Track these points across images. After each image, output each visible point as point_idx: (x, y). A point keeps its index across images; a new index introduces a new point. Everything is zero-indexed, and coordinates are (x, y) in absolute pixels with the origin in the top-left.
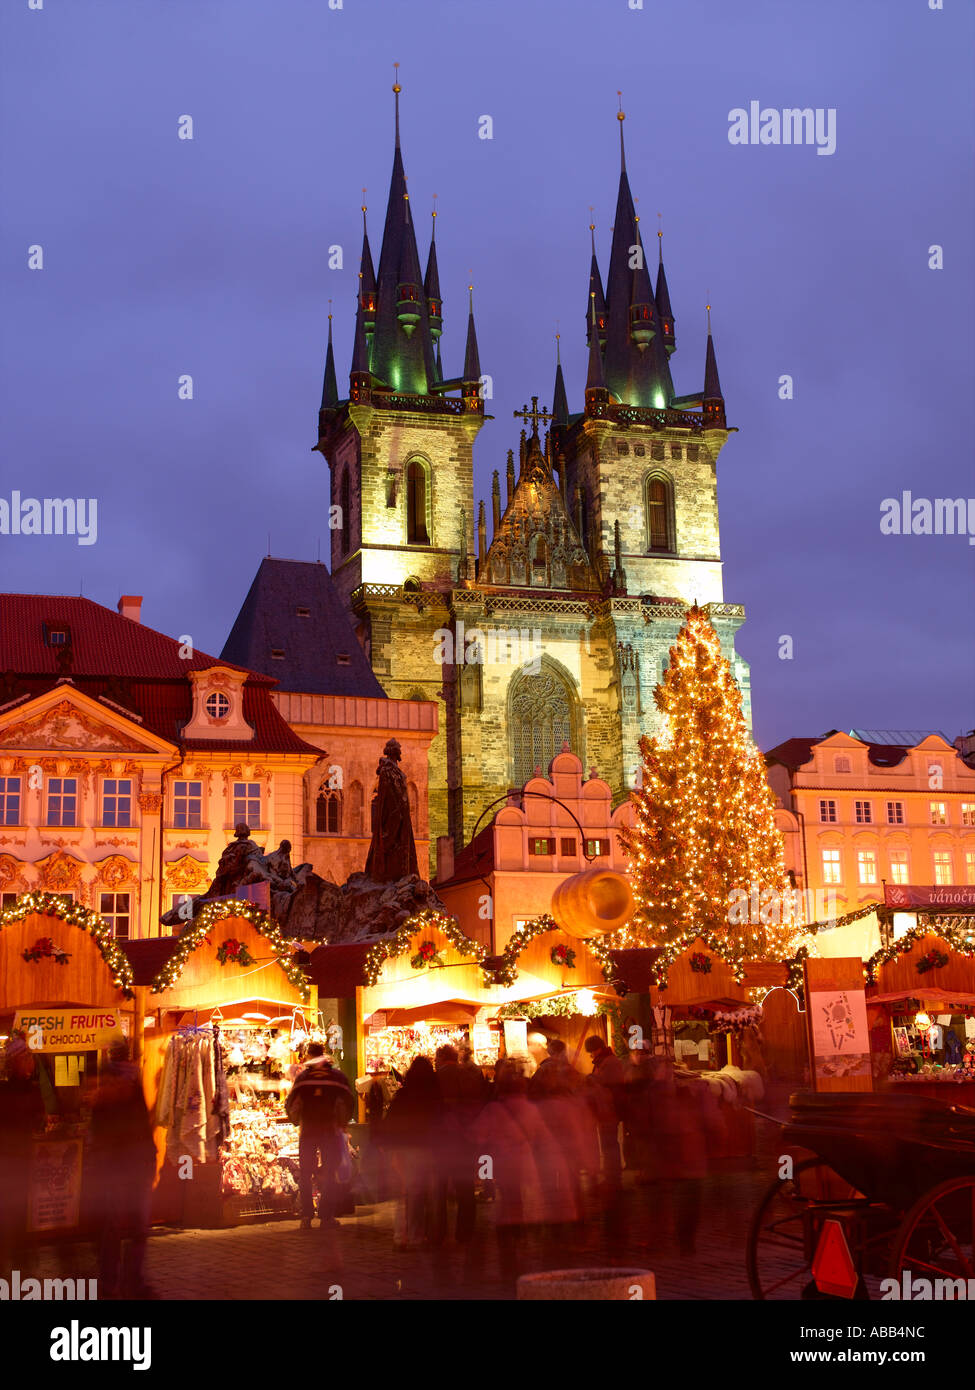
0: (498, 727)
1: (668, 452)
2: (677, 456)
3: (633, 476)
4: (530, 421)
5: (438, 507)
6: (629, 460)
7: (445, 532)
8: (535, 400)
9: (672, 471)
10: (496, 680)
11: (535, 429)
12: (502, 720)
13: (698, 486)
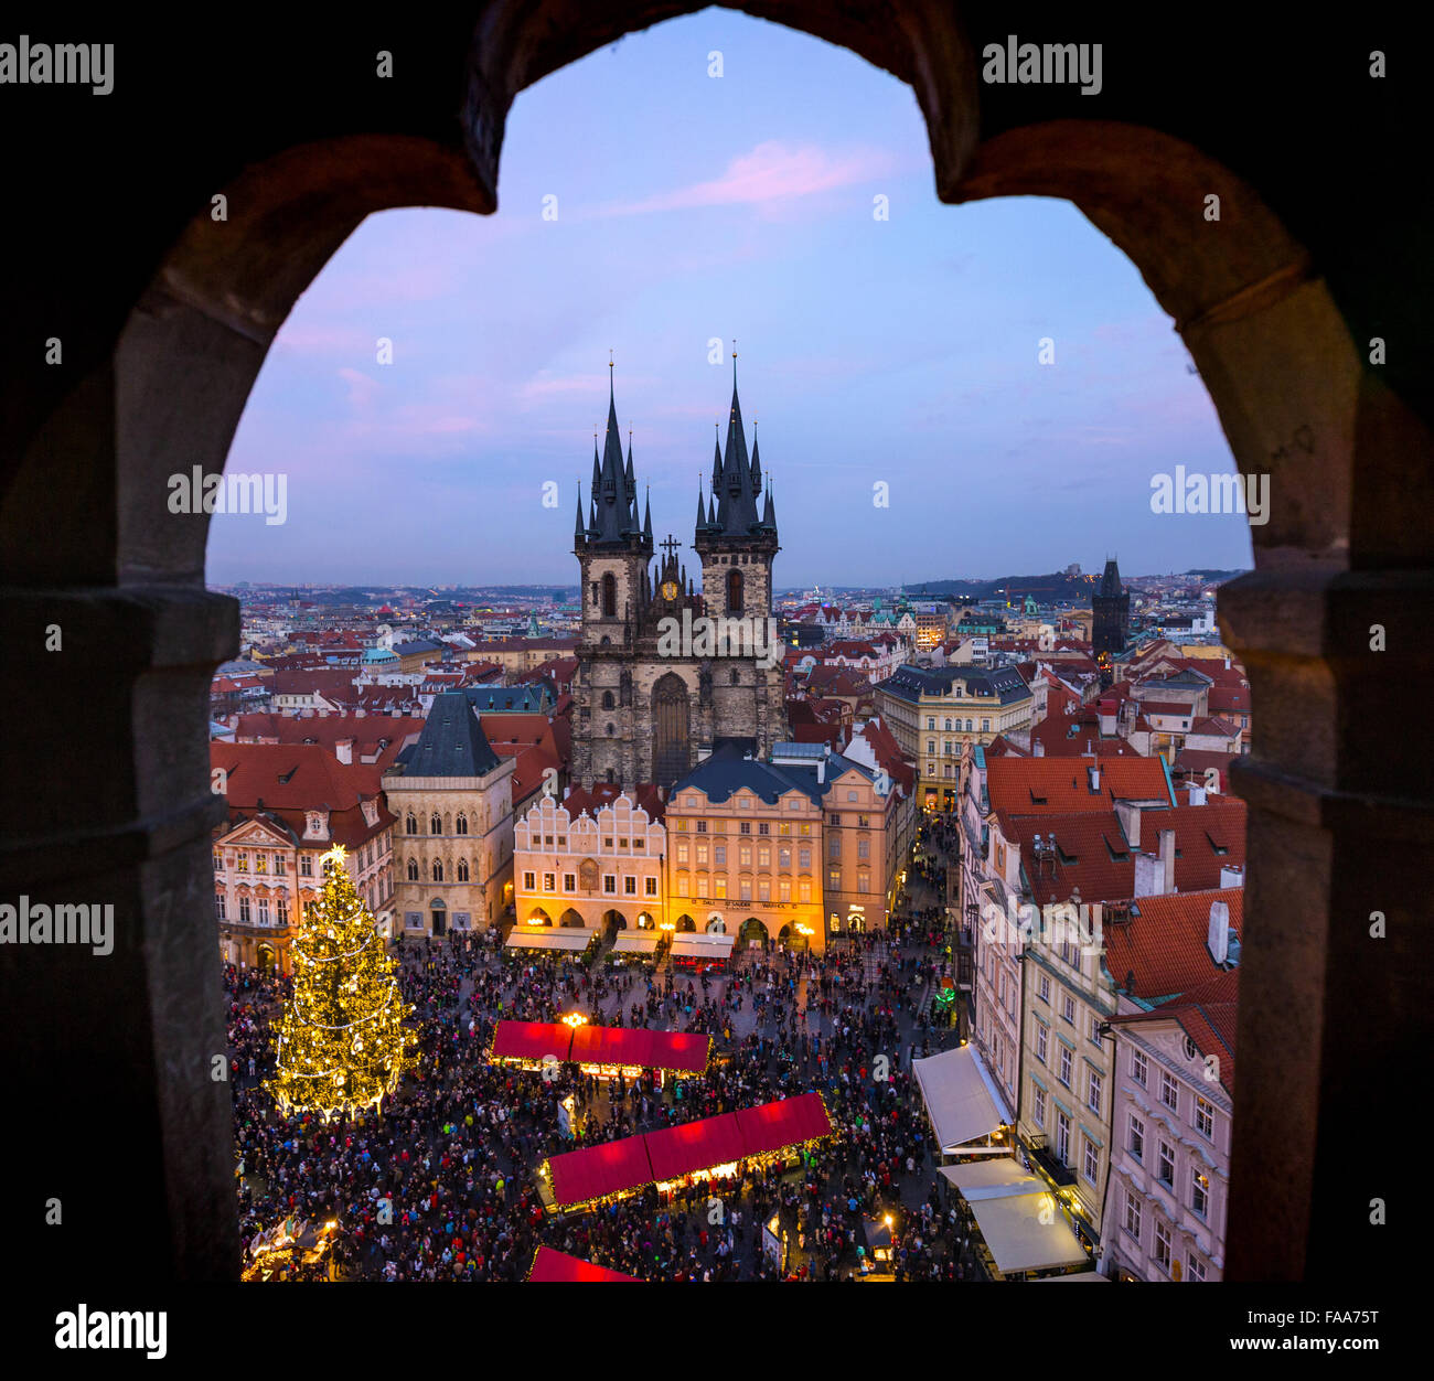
0: (647, 708)
1: (740, 559)
2: (745, 561)
3: (720, 575)
4: (668, 548)
5: (618, 599)
6: (718, 566)
7: (621, 613)
8: (670, 536)
9: (742, 569)
10: (646, 685)
11: (670, 552)
12: (649, 704)
13: (757, 577)
